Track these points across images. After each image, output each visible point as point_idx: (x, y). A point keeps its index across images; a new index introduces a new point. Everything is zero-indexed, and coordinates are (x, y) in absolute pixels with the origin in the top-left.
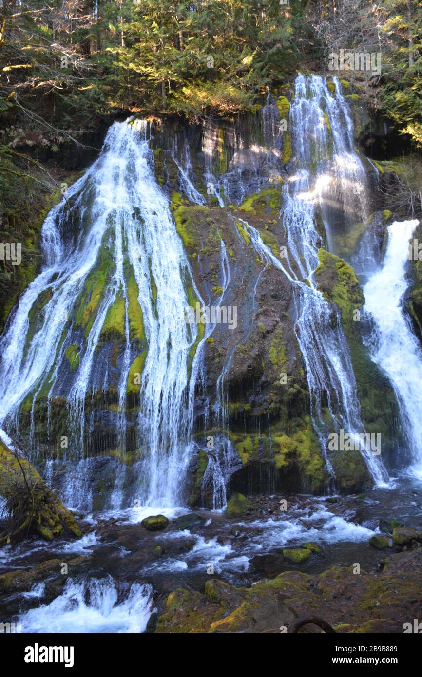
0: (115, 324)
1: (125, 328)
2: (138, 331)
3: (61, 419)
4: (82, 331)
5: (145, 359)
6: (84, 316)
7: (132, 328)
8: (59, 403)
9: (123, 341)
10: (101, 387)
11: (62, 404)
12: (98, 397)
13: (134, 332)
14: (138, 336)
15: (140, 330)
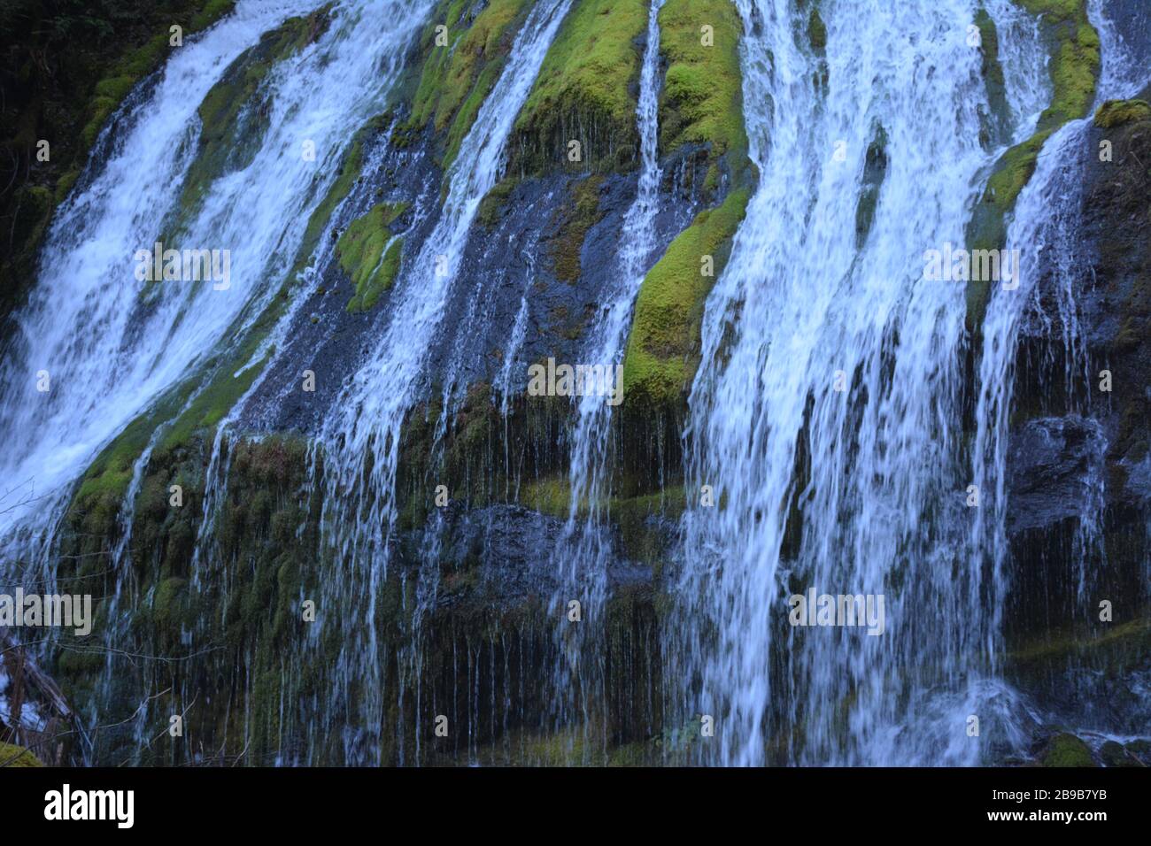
0: (588, 75)
1: (635, 93)
2: (706, 106)
3: (275, 552)
4: (431, 146)
5: (734, 230)
6: (450, 80)
7: (672, 89)
8: (267, 466)
9: (624, 158)
10: (488, 381)
11: (281, 471)
12: (469, 432)
13: (686, 111)
14: (705, 127)
15: (718, 101)
